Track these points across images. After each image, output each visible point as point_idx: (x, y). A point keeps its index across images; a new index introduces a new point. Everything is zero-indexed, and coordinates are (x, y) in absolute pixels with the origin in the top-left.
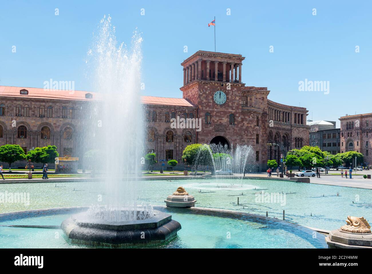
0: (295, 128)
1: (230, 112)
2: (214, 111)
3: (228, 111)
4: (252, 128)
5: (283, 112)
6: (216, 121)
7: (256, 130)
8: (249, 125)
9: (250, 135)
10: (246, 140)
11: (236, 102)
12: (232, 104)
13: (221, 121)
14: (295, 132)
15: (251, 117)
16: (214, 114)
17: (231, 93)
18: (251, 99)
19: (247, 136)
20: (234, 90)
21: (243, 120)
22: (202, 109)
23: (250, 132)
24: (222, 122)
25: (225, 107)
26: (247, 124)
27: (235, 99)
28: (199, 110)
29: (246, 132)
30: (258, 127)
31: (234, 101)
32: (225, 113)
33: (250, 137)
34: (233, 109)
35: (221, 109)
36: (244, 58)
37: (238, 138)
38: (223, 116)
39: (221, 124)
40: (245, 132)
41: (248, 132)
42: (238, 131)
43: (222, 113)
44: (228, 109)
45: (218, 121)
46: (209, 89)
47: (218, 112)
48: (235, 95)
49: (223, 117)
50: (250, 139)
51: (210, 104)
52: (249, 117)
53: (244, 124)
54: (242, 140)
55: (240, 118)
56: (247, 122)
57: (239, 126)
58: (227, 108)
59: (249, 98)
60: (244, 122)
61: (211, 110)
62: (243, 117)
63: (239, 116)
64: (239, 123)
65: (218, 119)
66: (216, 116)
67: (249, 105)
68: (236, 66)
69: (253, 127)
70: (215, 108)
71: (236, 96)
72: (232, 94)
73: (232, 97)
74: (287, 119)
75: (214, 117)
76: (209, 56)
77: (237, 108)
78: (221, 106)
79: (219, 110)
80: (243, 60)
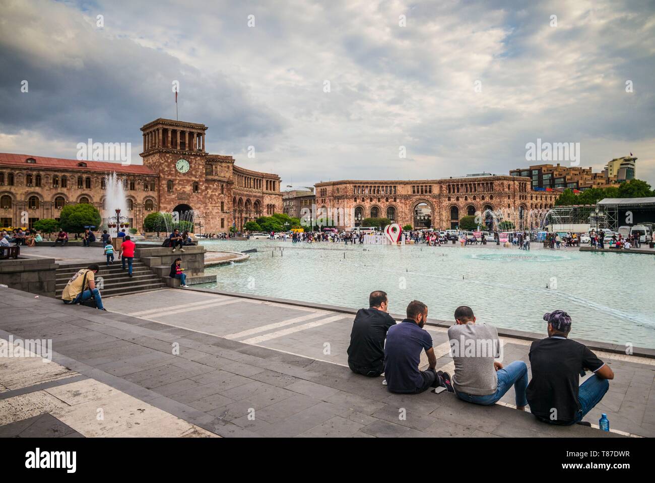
0: (266, 195)
1: (193, 180)
2: (176, 180)
3: (191, 179)
4: (216, 196)
5: (254, 179)
6: (178, 189)
7: (220, 198)
8: (214, 193)
9: (214, 202)
10: (210, 208)
11: (200, 171)
12: (196, 172)
13: (184, 189)
14: (267, 199)
15: (215, 186)
16: (177, 182)
17: (194, 162)
18: (216, 167)
19: (211, 203)
20: (197, 159)
21: (207, 188)
22: (164, 177)
23: (215, 200)
24: (185, 190)
25: (188, 176)
26: (212, 192)
27: (199, 168)
28: (161, 179)
29: (210, 200)
30: (222, 195)
31: (197, 170)
32: (188, 181)
33: (214, 205)
34: (196, 178)
35: (184, 178)
36: (207, 128)
37: (203, 206)
38: (186, 184)
39: (184, 192)
40: (209, 200)
41: (212, 200)
42: (202, 199)
43: (185, 181)
44: (191, 178)
45: (181, 189)
46: (170, 157)
47: (181, 180)
48: (199, 163)
49: (186, 185)
50: (215, 206)
51: (172, 172)
52: (214, 186)
53: (208, 192)
54: (207, 207)
55: (203, 186)
56: (211, 190)
57: (203, 194)
58: (190, 176)
59: (214, 166)
60: (208, 190)
61: (173, 178)
62: (207, 185)
63: (203, 185)
64: (203, 191)
65: (181, 187)
66: (179, 184)
67: (214, 173)
68: (199, 135)
69: (217, 195)
70: (177, 177)
71: (199, 165)
72: (196, 163)
73: (195, 166)
74: (259, 186)
75: (177, 185)
76: (171, 125)
77: (201, 176)
78: (184, 174)
79: (182, 178)
80: (205, 130)
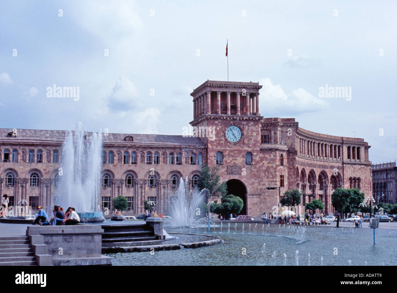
0: (348, 166)
1: (246, 150)
2: (226, 150)
3: (243, 149)
4: (273, 168)
5: (331, 146)
6: (228, 161)
7: (279, 170)
8: (270, 165)
9: (272, 176)
10: (266, 183)
11: (253, 138)
12: (248, 141)
13: (235, 161)
14: (349, 171)
15: (272, 156)
16: (227, 153)
17: (247, 127)
18: (275, 133)
19: (268, 178)
20: (250, 125)
21: (262, 159)
22: (212, 148)
23: (272, 174)
24: (237, 162)
25: (239, 146)
26: (268, 163)
27: (252, 135)
28: (209, 150)
29: (267, 173)
30: (281, 167)
31: (250, 138)
32: (240, 152)
33: (272, 180)
34: (249, 147)
35: (235, 148)
36: (261, 87)
37: (257, 181)
38: (237, 155)
39: (235, 165)
40: (265, 173)
41: (268, 173)
42: (256, 173)
43: (236, 152)
44: (243, 147)
45: (231, 161)
46: (220, 124)
47: (231, 151)
48: (252, 130)
49: (237, 157)
50: (272, 181)
51: (221, 142)
52: (270, 156)
53: (263, 163)
54: (262, 183)
55: (258, 157)
56: (268, 162)
57: (258, 166)
58: (242, 145)
59: (273, 132)
60: (263, 162)
61: (222, 148)
62: (263, 156)
63: (257, 155)
64: (258, 162)
65: (231, 159)
66: (229, 155)
67: (273, 141)
68: (253, 95)
69: (275, 167)
70: (227, 147)
72: (248, 129)
73: (248, 133)
74: (337, 154)
75: (227, 157)
76: (220, 87)
77: (255, 145)
78: (235, 144)
79: (232, 149)
80: (260, 89)
